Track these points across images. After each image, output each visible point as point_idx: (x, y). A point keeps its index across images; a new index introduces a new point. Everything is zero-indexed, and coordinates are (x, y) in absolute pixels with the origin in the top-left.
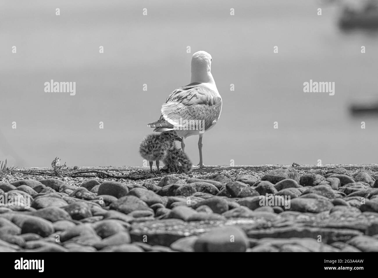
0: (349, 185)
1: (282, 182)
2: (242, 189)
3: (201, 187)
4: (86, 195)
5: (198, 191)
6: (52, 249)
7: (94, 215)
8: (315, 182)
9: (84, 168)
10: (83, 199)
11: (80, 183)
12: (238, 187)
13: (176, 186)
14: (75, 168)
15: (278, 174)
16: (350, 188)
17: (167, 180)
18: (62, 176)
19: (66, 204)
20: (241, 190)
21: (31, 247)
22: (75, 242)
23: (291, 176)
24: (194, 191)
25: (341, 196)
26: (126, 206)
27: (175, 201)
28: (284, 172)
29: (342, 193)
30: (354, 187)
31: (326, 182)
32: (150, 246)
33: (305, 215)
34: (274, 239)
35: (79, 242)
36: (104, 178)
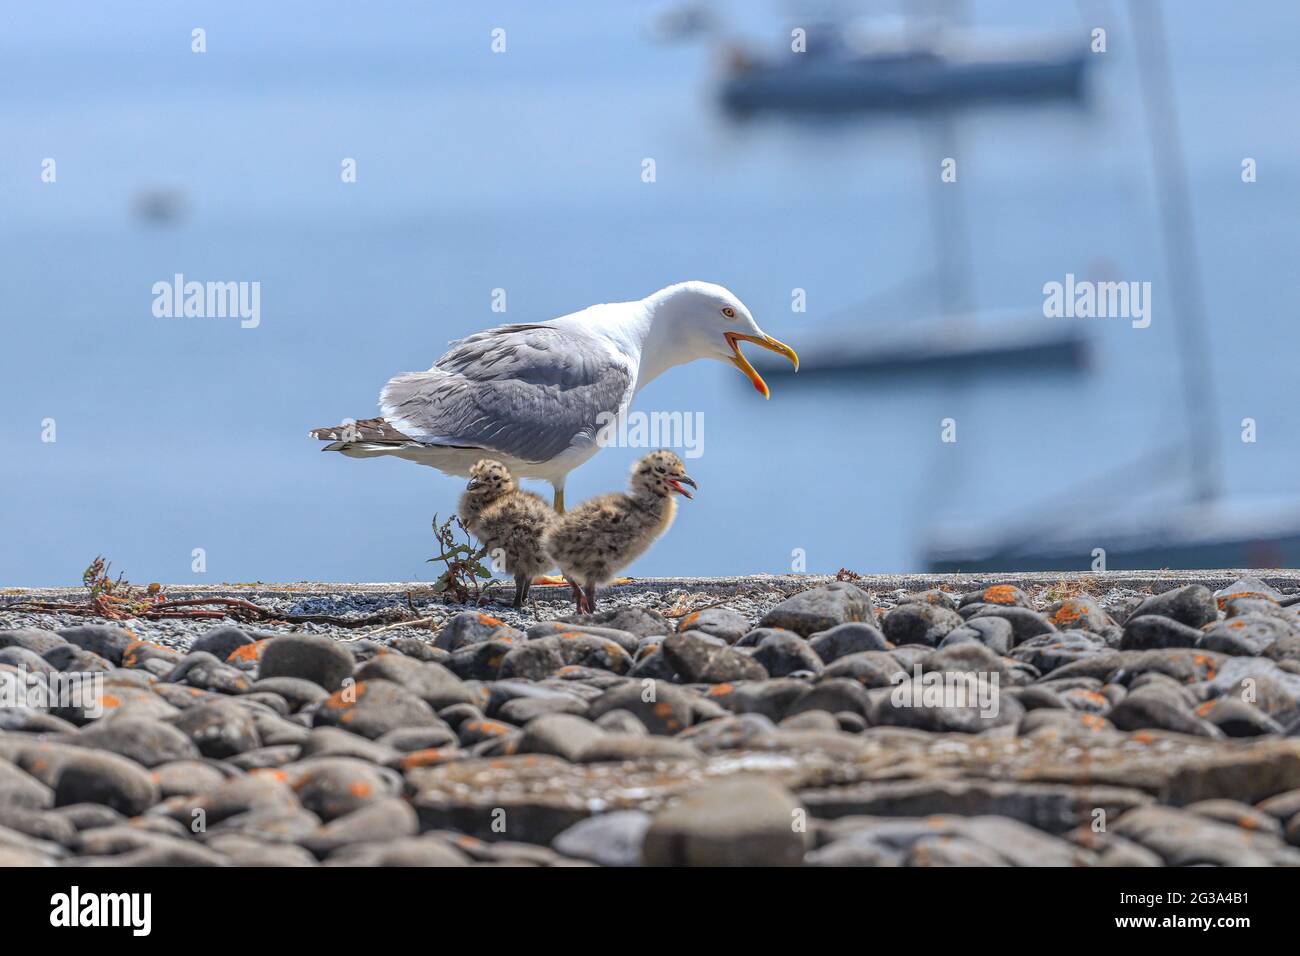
0: (1040, 639)
1: (834, 634)
2: (712, 656)
3: (576, 649)
4: (222, 679)
5: (567, 664)
6: (175, 856)
7: (265, 744)
8: (932, 633)
9: (176, 589)
10: (213, 689)
11: (178, 637)
12: (700, 650)
13: (498, 646)
14: (153, 591)
15: (815, 608)
16: (1050, 651)
17: (464, 627)
18: (115, 616)
19: (172, 711)
20: (711, 659)
21: (102, 847)
22: (239, 830)
23: (854, 613)
24: (557, 663)
25: (1028, 678)
26: (365, 715)
27: (513, 696)
28: (832, 599)
29: (1026, 665)
30: (1063, 648)
31: (968, 631)
32: (481, 842)
33: (956, 741)
34: (878, 819)
35: (249, 830)
36: (250, 619)
